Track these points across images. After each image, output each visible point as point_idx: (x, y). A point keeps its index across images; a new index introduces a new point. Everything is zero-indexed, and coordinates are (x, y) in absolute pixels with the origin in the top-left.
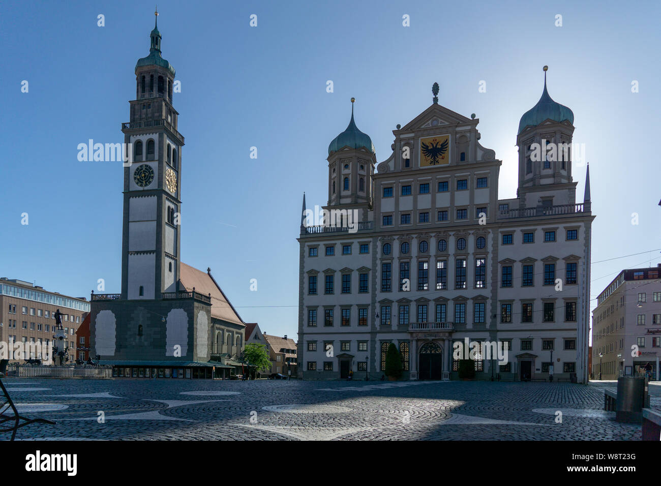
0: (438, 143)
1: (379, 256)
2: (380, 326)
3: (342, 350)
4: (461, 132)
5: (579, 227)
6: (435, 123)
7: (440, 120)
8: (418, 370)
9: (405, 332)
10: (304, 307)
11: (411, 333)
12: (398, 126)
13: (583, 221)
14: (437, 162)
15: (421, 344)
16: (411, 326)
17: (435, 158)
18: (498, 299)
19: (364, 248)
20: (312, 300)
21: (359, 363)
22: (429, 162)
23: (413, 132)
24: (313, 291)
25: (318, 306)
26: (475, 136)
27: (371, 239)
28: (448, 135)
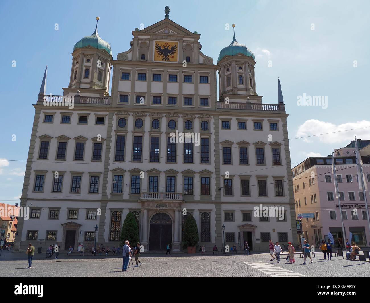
0: (169, 46)
1: (114, 128)
2: (111, 194)
3: (69, 218)
4: (187, 42)
5: (279, 121)
6: (167, 32)
7: (171, 31)
8: (149, 240)
9: (137, 201)
10: (32, 171)
11: (143, 203)
12: (137, 29)
13: (281, 117)
14: (168, 59)
15: (152, 214)
16: (143, 195)
17: (166, 57)
18: (221, 175)
19: (100, 120)
20: (40, 165)
21: (86, 232)
22: (161, 58)
23: (149, 35)
24: (43, 155)
25: (47, 171)
26: (198, 47)
27: (108, 113)
28: (177, 42)
